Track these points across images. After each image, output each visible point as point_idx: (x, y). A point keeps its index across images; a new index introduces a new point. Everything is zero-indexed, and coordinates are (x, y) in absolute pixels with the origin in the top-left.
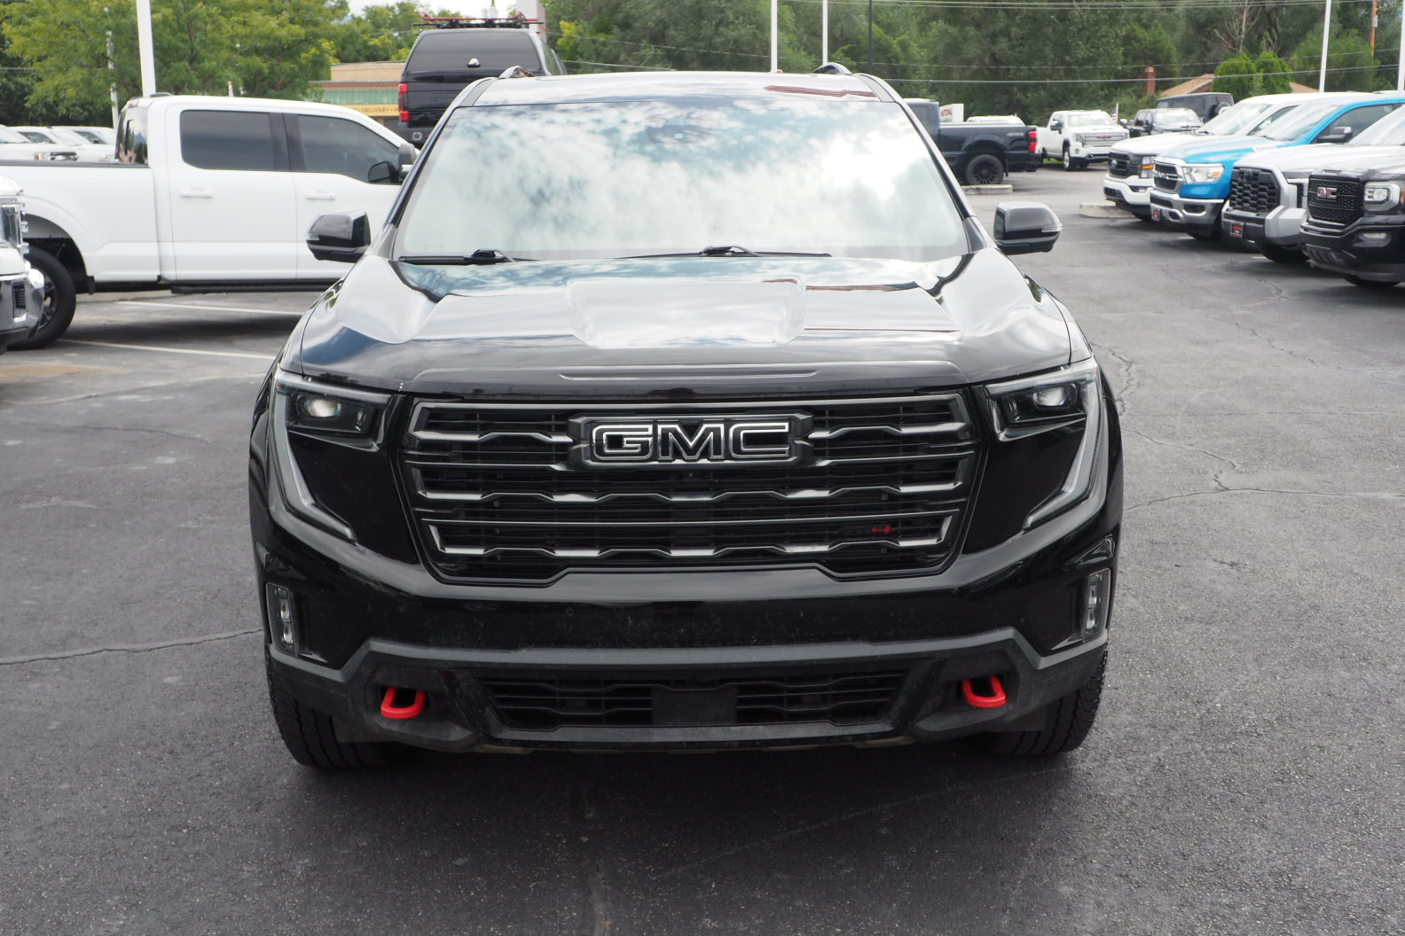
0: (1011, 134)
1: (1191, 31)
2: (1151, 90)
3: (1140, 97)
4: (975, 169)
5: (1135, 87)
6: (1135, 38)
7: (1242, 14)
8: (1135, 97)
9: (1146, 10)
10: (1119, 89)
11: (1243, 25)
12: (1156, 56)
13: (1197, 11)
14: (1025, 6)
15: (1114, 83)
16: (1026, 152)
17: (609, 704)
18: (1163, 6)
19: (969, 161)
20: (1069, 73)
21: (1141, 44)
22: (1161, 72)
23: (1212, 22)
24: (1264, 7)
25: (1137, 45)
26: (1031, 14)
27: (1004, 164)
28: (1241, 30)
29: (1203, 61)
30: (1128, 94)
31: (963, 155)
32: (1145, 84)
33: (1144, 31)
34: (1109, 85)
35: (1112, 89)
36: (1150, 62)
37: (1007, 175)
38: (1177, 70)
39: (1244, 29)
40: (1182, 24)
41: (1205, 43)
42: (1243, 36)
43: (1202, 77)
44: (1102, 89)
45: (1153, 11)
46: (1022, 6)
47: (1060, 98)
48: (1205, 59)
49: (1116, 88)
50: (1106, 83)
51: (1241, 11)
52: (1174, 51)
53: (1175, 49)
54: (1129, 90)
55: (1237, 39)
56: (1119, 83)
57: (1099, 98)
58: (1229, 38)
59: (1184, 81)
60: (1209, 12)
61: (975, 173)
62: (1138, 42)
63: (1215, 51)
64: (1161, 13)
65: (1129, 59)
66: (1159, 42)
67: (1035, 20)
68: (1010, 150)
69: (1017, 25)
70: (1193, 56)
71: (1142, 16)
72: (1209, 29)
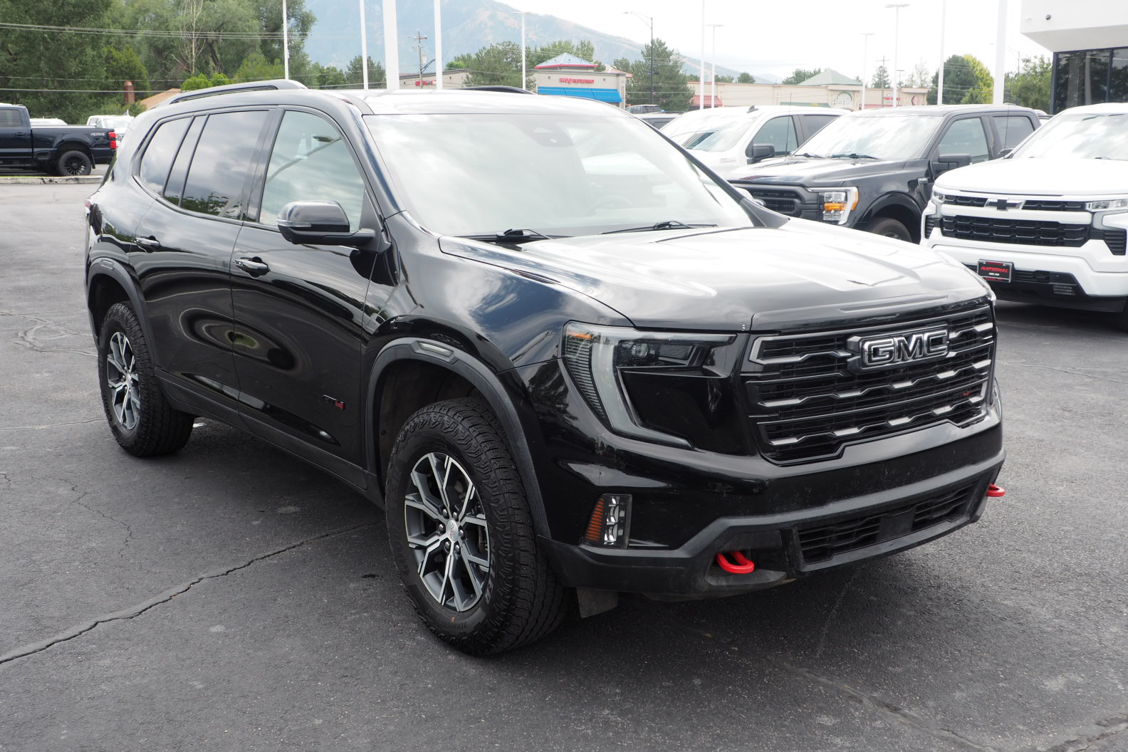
0: (94, 134)
1: (152, 54)
2: (131, 99)
3: (123, 105)
4: (66, 163)
5: (118, 97)
6: (112, 58)
7: (192, 43)
8: (119, 105)
9: (114, 36)
10: (106, 98)
11: (193, 53)
12: (128, 72)
13: (155, 39)
14: (18, 26)
15: (100, 93)
16: (109, 149)
17: (859, 533)
18: (128, 33)
19: (60, 156)
20: (62, 84)
21: (118, 63)
22: (137, 86)
23: (168, 48)
24: (207, 39)
25: (115, 64)
26: (24, 34)
27: (91, 158)
28: (192, 55)
29: (165, 78)
30: (114, 102)
31: (53, 151)
32: (126, 95)
33: (118, 52)
34: (96, 95)
35: (99, 98)
36: (127, 77)
37: (94, 168)
38: (148, 84)
39: (194, 54)
40: (145, 49)
41: (165, 64)
42: (194, 60)
43: (170, 90)
44: (91, 98)
45: (119, 37)
46: (16, 26)
47: (57, 104)
48: (166, 77)
49: (103, 98)
50: (93, 93)
51: (191, 41)
52: (145, 71)
53: (144, 68)
54: (114, 99)
55: (189, 62)
56: (104, 93)
57: (89, 105)
58: (185, 62)
59: (155, 94)
60: (165, 41)
61: (67, 166)
62: (115, 61)
63: (173, 71)
64: (125, 39)
65: (110, 75)
66: (132, 62)
67: (28, 39)
68: (95, 146)
69: (12, 42)
70: (157, 73)
71: (110, 41)
72: (166, 53)
